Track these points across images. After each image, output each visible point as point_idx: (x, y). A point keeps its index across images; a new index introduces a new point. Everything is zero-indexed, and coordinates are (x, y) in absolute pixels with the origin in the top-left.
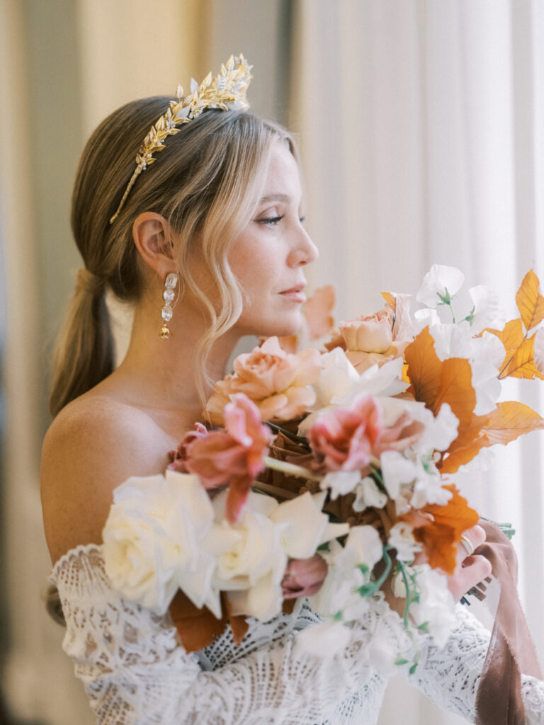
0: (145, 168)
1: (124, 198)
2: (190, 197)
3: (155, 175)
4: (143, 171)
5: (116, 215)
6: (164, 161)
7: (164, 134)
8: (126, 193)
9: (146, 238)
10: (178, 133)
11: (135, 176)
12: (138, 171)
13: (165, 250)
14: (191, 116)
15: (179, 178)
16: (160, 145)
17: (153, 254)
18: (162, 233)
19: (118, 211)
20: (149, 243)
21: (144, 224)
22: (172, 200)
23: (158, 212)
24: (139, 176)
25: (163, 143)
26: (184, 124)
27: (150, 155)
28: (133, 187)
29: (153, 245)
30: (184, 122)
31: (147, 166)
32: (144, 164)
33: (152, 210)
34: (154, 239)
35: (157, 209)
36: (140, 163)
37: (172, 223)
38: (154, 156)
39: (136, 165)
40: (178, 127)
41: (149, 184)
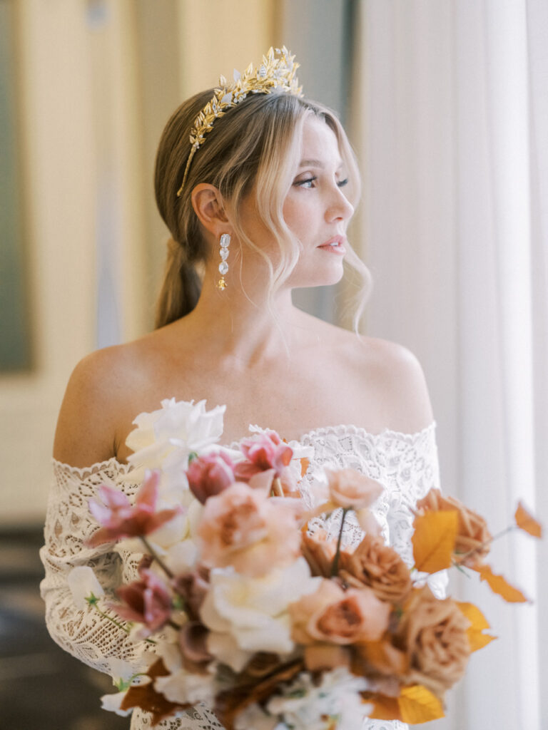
0: (198, 147)
1: (186, 173)
2: (233, 169)
3: (206, 152)
4: (197, 150)
5: (181, 189)
6: (213, 140)
7: (211, 118)
8: (186, 170)
9: (203, 205)
10: (224, 115)
11: (191, 155)
12: (193, 150)
13: (220, 215)
14: (236, 101)
15: (224, 154)
16: (209, 126)
17: (209, 219)
18: (216, 200)
19: (183, 185)
20: (205, 210)
21: (199, 194)
22: (219, 173)
23: (211, 183)
24: (195, 154)
25: (211, 125)
26: (229, 108)
27: (201, 136)
28: (191, 163)
29: (209, 212)
30: (230, 106)
31: (200, 145)
32: (197, 143)
33: (206, 181)
34: (210, 206)
35: (209, 181)
36: (194, 143)
37: (222, 191)
38: (204, 136)
39: (191, 145)
40: (224, 110)
41: (202, 160)
